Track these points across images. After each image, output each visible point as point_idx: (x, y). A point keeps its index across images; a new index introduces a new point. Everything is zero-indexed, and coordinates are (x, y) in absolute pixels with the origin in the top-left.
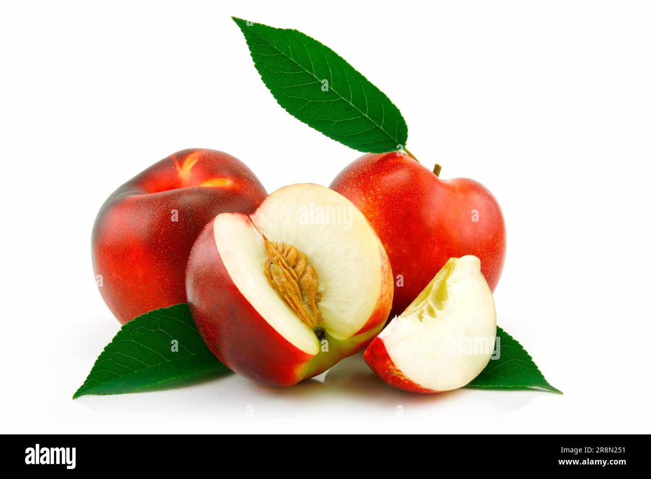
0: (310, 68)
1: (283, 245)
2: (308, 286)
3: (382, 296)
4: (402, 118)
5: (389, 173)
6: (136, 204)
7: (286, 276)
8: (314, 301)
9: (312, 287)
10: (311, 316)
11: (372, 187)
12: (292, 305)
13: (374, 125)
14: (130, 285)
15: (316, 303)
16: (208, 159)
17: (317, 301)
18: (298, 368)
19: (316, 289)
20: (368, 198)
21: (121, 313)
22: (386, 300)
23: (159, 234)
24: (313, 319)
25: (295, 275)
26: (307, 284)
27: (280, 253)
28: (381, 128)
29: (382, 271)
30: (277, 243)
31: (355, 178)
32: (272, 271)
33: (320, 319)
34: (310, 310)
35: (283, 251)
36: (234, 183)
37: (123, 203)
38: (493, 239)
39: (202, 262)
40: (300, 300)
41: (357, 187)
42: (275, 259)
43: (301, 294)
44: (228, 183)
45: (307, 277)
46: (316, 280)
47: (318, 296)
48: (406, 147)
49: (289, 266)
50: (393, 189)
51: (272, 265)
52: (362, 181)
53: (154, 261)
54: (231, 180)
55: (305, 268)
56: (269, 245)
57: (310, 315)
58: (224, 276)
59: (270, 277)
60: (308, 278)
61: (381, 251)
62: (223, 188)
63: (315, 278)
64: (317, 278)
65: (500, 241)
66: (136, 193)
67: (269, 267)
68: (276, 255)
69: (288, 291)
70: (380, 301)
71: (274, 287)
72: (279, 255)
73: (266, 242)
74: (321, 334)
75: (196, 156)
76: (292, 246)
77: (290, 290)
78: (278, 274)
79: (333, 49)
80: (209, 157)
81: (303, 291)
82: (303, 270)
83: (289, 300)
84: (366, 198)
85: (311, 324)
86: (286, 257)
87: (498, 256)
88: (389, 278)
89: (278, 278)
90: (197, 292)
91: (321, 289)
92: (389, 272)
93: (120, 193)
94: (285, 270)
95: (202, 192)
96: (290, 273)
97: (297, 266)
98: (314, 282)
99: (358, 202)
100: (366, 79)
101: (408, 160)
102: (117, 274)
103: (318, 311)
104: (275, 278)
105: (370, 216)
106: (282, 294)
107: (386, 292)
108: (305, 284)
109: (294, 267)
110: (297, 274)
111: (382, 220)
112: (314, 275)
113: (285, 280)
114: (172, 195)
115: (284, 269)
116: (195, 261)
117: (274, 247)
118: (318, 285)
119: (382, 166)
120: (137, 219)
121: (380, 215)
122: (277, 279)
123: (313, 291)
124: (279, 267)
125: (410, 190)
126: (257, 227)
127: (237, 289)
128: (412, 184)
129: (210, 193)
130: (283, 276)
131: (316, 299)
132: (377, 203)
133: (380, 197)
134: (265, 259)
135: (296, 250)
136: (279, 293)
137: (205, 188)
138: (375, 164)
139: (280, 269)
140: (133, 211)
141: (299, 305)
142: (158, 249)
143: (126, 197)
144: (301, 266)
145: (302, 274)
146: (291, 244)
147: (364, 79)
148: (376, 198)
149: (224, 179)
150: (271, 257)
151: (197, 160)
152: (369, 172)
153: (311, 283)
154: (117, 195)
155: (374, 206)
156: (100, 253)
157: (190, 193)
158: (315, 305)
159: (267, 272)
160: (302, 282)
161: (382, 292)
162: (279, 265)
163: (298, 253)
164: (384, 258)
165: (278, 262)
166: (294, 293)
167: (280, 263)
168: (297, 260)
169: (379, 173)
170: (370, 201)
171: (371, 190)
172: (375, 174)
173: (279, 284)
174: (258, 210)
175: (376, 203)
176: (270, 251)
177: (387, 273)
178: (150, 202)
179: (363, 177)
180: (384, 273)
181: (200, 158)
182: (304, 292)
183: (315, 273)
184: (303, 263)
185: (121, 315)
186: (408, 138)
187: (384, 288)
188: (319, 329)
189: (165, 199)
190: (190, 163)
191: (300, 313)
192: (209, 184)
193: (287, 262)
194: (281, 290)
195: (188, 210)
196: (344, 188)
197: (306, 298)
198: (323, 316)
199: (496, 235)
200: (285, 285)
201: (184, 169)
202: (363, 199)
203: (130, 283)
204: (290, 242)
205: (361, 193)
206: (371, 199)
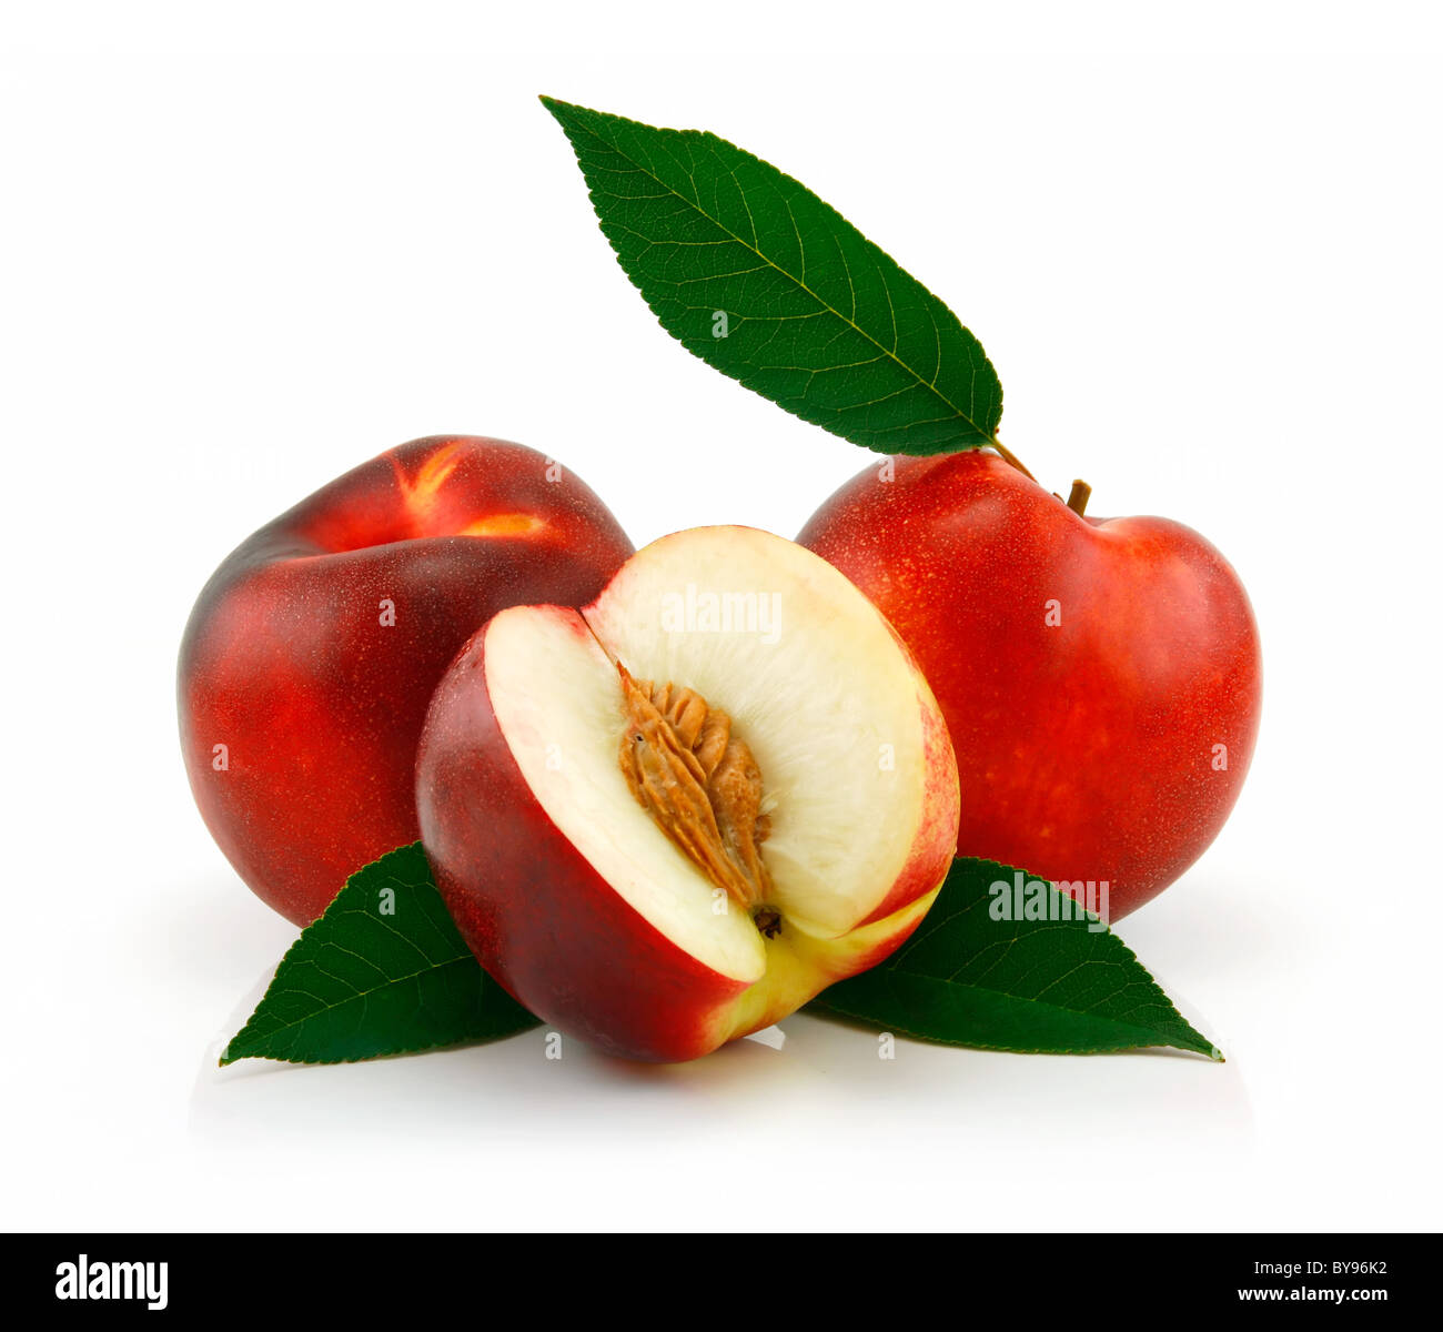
0: (745, 232)
1: (670, 689)
2: (734, 800)
3: (928, 824)
4: (989, 365)
5: (951, 511)
6: (294, 582)
7: (675, 773)
8: (750, 838)
9: (745, 803)
10: (743, 878)
11: (908, 548)
12: (693, 849)
13: (915, 380)
14: (277, 790)
15: (757, 842)
16: (483, 462)
17: (760, 837)
18: (710, 1015)
19: (757, 806)
20: (897, 576)
21: (255, 865)
22: (940, 834)
23: (356, 658)
24: (750, 884)
25: (700, 770)
26: (733, 793)
27: (660, 712)
28: (932, 387)
29: (927, 758)
30: (653, 683)
31: (865, 524)
32: (640, 759)
33: (767, 884)
34: (742, 862)
35: (670, 705)
36: (549, 527)
37: (261, 577)
38: (1226, 681)
39: (456, 742)
40: (713, 836)
41: (868, 547)
42: (648, 726)
43: (717, 819)
44: (535, 526)
45: (732, 774)
46: (757, 782)
47: (763, 826)
48: (998, 437)
49: (685, 745)
50: (963, 555)
51: (642, 745)
52: (883, 531)
53: (340, 731)
54: (541, 517)
55: (727, 749)
56: (633, 689)
57: (740, 874)
58: (512, 780)
59: (633, 775)
60: (733, 778)
61: (923, 704)
62: (520, 539)
63: (754, 776)
64: (758, 775)
65: (1244, 685)
66: (297, 553)
67: (634, 749)
68: (651, 718)
69: (682, 813)
70: (922, 838)
71: (646, 802)
72: (657, 718)
73: (626, 681)
74: (770, 922)
75: (452, 454)
76: (693, 693)
77: (686, 809)
78: (655, 768)
79: (808, 185)
80: (484, 459)
81: (721, 812)
82: (721, 755)
83: (684, 838)
84: (894, 577)
85: (744, 899)
86: (677, 724)
87: (1239, 725)
88: (945, 775)
89: (656, 778)
90: (446, 822)
91: (769, 805)
92: (945, 759)
93: (253, 552)
94: (674, 758)
95: (466, 548)
96: (688, 765)
97: (705, 745)
98: (752, 787)
99: (871, 587)
100: (893, 263)
101: (1002, 474)
102: (245, 764)
103: (761, 863)
104: (647, 778)
105: (903, 625)
106: (666, 822)
107: (939, 813)
108: (727, 793)
109: (697, 750)
110: (705, 767)
111: (936, 637)
112: (752, 768)
113: (674, 783)
114: (387, 560)
115: (670, 754)
116: (438, 738)
117: (645, 696)
118: (762, 796)
119: (934, 491)
120: (296, 621)
121: (930, 624)
122: (654, 782)
123: (749, 811)
124: (658, 750)
125: (1009, 557)
126: (603, 639)
127: (545, 816)
128: (1013, 541)
129: (487, 554)
130: (670, 774)
131: (755, 833)
132: (923, 592)
133: (930, 575)
134: (622, 728)
135: (703, 702)
136: (659, 818)
137: (474, 538)
138: (916, 486)
139: (662, 756)
140: (287, 599)
141: (710, 850)
142: (353, 698)
143: (272, 561)
144: (716, 745)
145: (718, 768)
146: (690, 685)
147: (887, 261)
148: (918, 578)
149: (523, 516)
150: (638, 721)
151: (455, 466)
152: (900, 507)
153: (743, 791)
154: (244, 557)
155: (913, 600)
156: (201, 706)
157: (433, 551)
158: (753, 847)
159: (627, 764)
160: (718, 790)
161: (927, 814)
162: (658, 742)
163: (707, 711)
164: (932, 724)
165: (655, 735)
166: (697, 818)
167: (660, 738)
168: (706, 728)
169: (927, 510)
170: (903, 586)
171: (905, 556)
172: (915, 511)
173: (657, 795)
174: (605, 595)
175: (919, 592)
176: (637, 708)
177: (940, 762)
178: (329, 576)
179: (885, 521)
180: (933, 763)
181: (461, 462)
182: (723, 815)
183: (754, 762)
184: (722, 739)
185: (254, 869)
186: (1003, 416)
187: (931, 803)
188: (767, 911)
189: (371, 568)
190: (435, 475)
191: (715, 871)
192: (482, 530)
193: (680, 736)
194: (664, 811)
195: (431, 596)
196: (834, 549)
197: (730, 829)
198: (777, 876)
199: (1235, 671)
200: (675, 798)
201: (418, 491)
202: (885, 579)
203: (278, 788)
204: (687, 683)
205: (880, 563)
206: (906, 580)
